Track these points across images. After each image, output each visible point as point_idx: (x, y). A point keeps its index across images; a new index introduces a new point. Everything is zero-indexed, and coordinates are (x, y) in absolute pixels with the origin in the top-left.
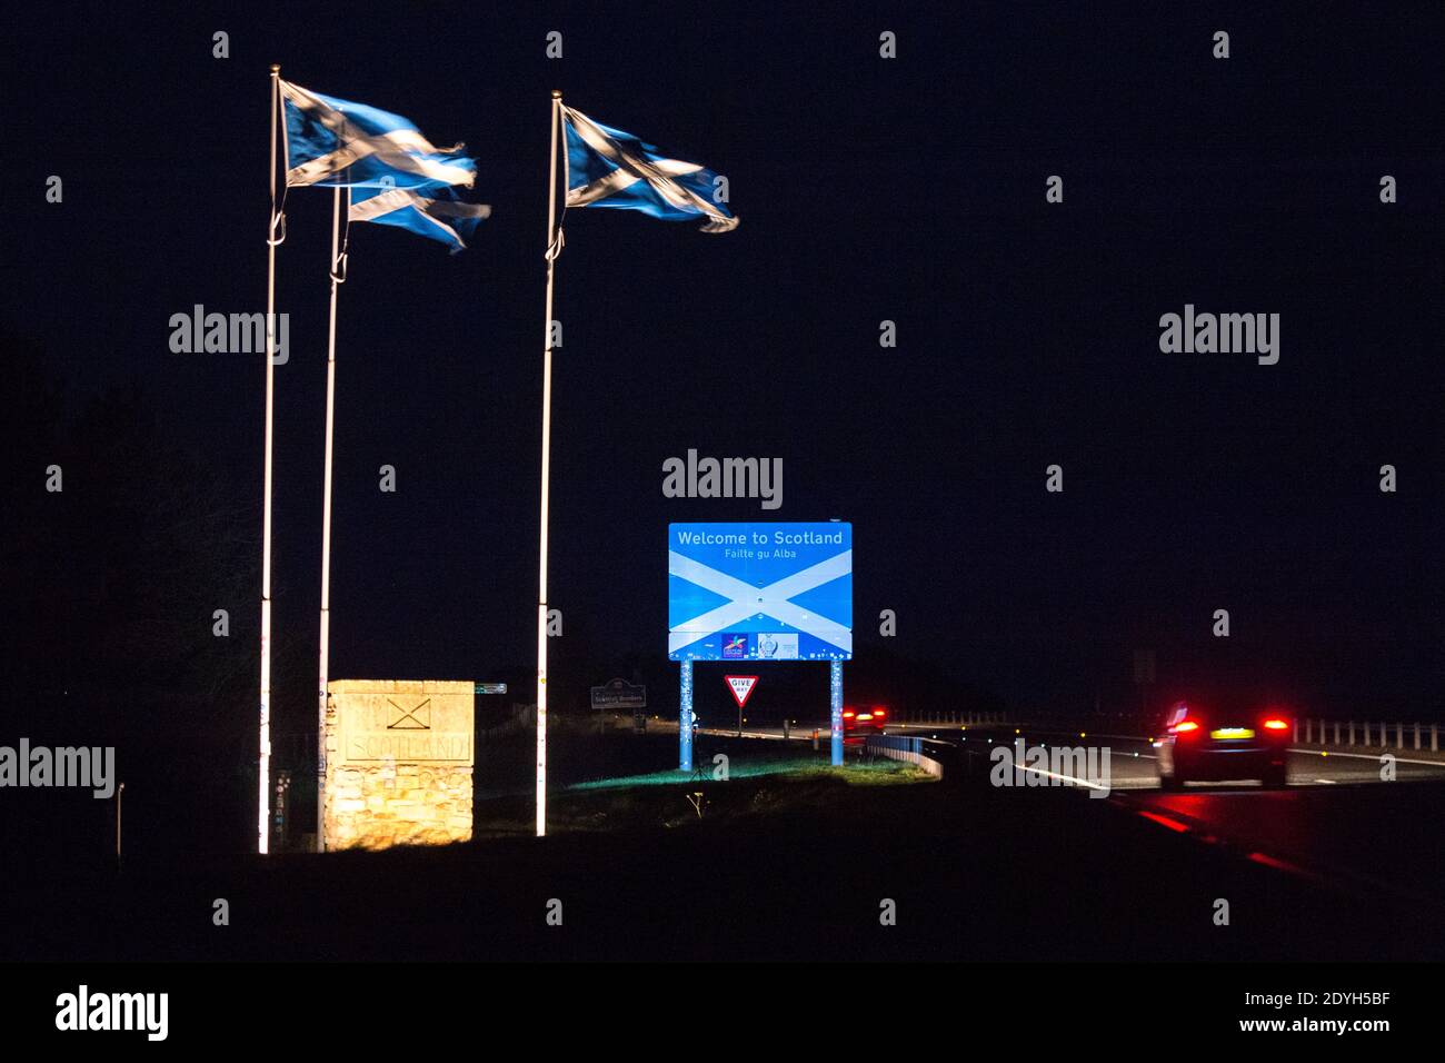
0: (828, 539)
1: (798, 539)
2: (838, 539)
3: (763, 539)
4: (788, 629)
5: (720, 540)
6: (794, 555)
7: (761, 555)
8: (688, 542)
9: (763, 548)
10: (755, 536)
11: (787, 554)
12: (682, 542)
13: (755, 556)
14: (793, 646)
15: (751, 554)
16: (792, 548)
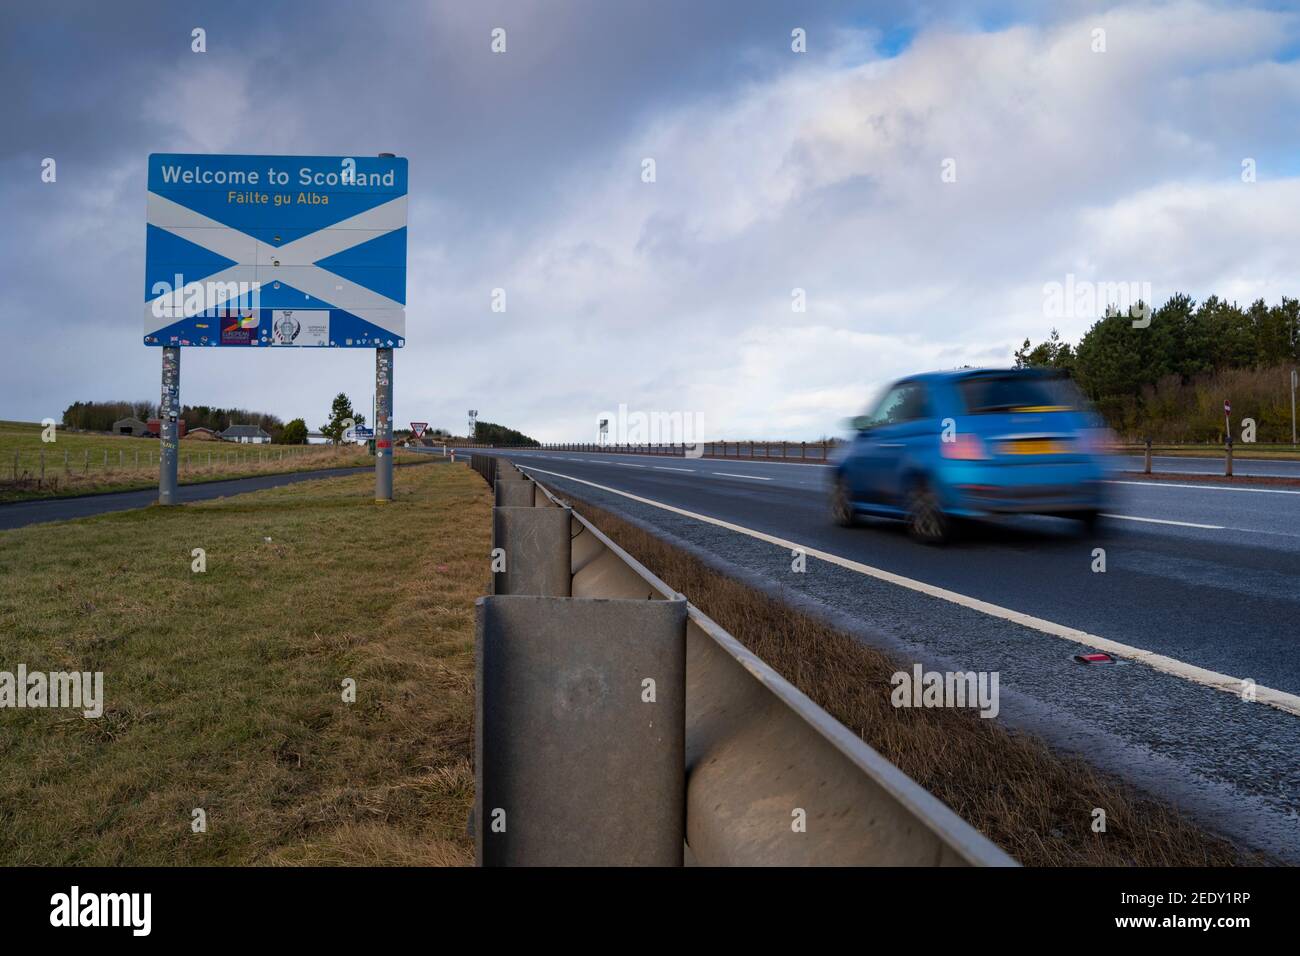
0: (375, 179)
1: (332, 179)
2: (388, 180)
3: (283, 178)
4: (315, 304)
5: (220, 177)
6: (326, 200)
7: (279, 200)
8: (175, 180)
9: (282, 190)
10: (271, 173)
11: (316, 199)
12: (167, 180)
13: (271, 202)
14: (322, 329)
15: (264, 199)
16: (322, 191)
